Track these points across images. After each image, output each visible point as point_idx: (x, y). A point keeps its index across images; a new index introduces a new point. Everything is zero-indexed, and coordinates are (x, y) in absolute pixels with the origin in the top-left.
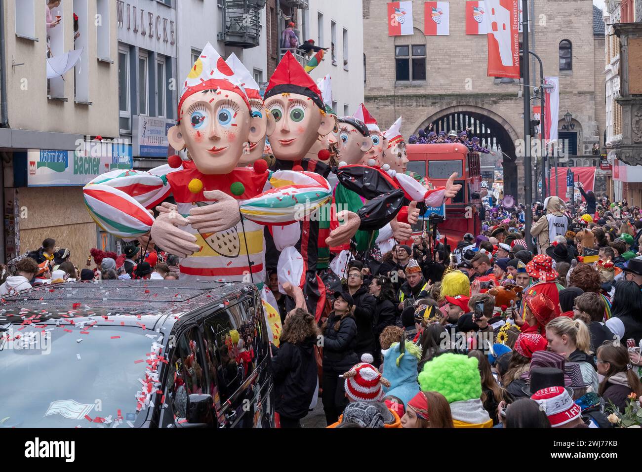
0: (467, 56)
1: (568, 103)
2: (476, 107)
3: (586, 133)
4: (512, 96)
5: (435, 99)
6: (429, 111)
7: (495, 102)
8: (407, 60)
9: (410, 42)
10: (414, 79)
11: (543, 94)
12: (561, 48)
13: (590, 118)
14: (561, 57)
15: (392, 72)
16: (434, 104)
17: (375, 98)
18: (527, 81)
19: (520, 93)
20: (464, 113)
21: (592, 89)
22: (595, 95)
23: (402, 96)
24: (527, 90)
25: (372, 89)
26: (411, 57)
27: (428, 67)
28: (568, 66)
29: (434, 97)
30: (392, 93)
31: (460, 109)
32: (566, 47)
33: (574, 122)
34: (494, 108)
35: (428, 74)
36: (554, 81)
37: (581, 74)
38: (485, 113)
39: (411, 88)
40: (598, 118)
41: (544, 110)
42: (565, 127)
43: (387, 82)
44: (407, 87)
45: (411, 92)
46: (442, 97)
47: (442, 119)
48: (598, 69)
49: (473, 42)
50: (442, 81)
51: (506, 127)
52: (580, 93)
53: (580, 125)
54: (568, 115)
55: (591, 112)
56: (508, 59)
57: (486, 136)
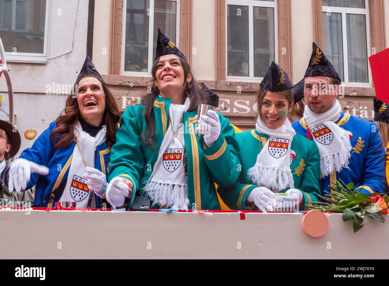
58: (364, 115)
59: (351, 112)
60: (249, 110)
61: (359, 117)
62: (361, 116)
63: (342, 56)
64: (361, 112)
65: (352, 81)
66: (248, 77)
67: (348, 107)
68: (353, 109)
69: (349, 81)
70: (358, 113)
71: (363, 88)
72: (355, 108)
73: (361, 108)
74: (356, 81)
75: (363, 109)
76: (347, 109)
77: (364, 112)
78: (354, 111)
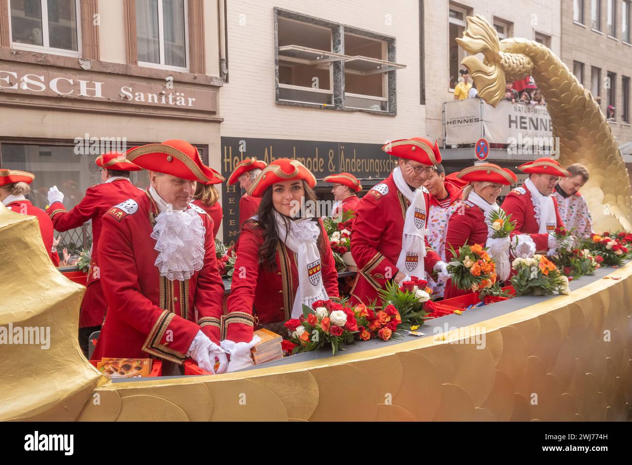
58: (181, 103)
59: (167, 97)
60: (44, 88)
61: (176, 104)
62: (178, 103)
63: (158, 40)
64: (178, 98)
65: (169, 65)
66: (42, 47)
67: (163, 92)
68: (169, 95)
69: (165, 64)
70: (175, 100)
71: (180, 73)
72: (171, 94)
73: (178, 94)
74: (173, 65)
75: (180, 96)
76: (163, 94)
77: (181, 99)
78: (171, 97)
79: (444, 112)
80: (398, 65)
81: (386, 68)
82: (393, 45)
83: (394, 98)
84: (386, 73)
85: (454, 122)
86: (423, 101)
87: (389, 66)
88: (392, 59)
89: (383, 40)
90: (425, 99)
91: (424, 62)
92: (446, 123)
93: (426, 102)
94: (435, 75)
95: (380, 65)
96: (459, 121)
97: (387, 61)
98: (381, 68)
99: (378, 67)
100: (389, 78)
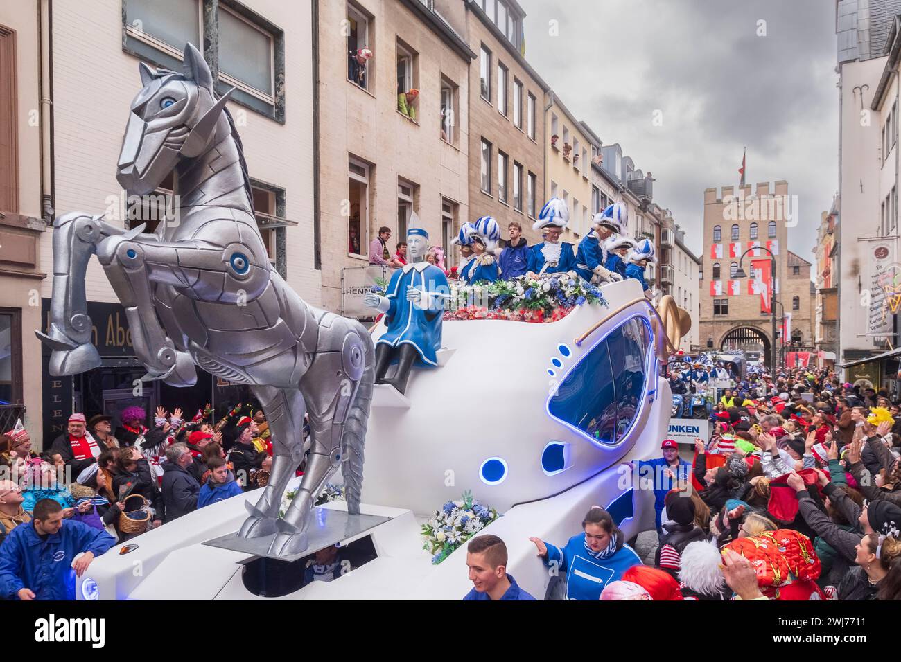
0: (748, 304)
1: (796, 323)
2: (751, 325)
3: (806, 337)
4: (768, 321)
5: (732, 322)
6: (730, 327)
7: (761, 324)
8: (719, 306)
9: (721, 298)
10: (723, 313)
11: (783, 320)
12: (794, 300)
13: (808, 330)
14: (794, 304)
15: (712, 311)
16: (731, 324)
17: (704, 322)
18: (774, 315)
19: (771, 320)
20: (746, 328)
21: (809, 318)
22: (811, 321)
23: (717, 321)
24: (774, 320)
25: (703, 318)
26: (721, 304)
27: (729, 309)
28: (797, 308)
29: (732, 321)
30: (712, 320)
31: (744, 327)
32: (796, 299)
33: (800, 332)
34: (760, 326)
35: (729, 312)
36: (789, 314)
37: (804, 312)
38: (756, 328)
39: (721, 317)
40: (812, 330)
41: (784, 327)
42: (795, 334)
43: (710, 315)
44: (719, 317)
45: (721, 319)
46: (735, 321)
47: (735, 331)
48: (812, 309)
49: (751, 298)
50: (735, 314)
51: (766, 334)
52: (803, 320)
53: (802, 334)
54: (797, 329)
55: (809, 328)
56: (768, 305)
57: (756, 338)
79: (343, 279)
80: (288, 221)
81: (273, 223)
82: (282, 197)
83: (283, 260)
84: (273, 230)
85: (354, 292)
86: (318, 264)
87: (278, 222)
88: (281, 213)
89: (270, 190)
90: (320, 263)
91: (319, 220)
92: (345, 292)
93: (322, 266)
94: (332, 236)
95: (266, 219)
96: (359, 290)
97: (275, 216)
98: (266, 223)
99: (263, 222)
100: (277, 236)
